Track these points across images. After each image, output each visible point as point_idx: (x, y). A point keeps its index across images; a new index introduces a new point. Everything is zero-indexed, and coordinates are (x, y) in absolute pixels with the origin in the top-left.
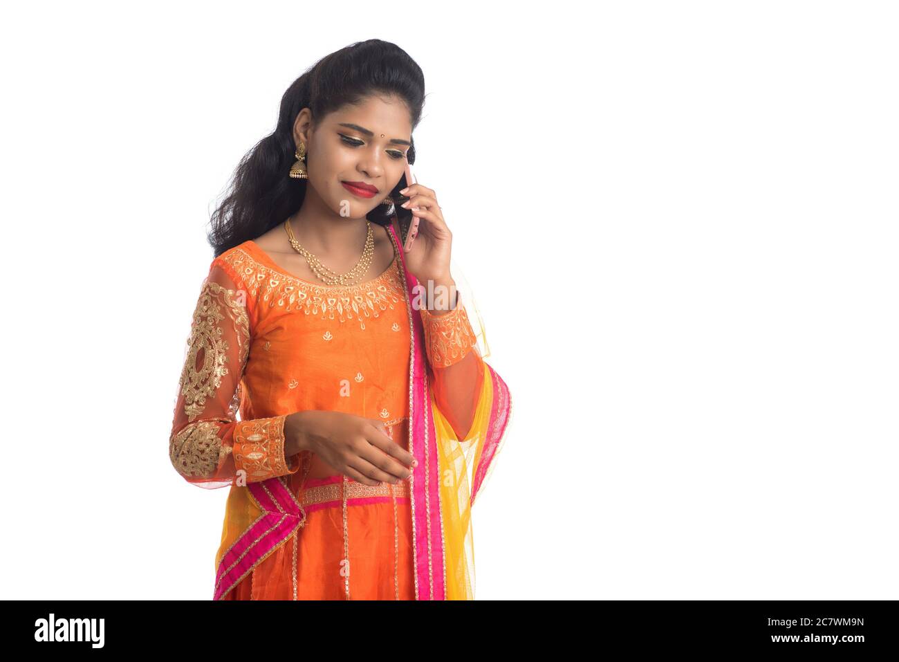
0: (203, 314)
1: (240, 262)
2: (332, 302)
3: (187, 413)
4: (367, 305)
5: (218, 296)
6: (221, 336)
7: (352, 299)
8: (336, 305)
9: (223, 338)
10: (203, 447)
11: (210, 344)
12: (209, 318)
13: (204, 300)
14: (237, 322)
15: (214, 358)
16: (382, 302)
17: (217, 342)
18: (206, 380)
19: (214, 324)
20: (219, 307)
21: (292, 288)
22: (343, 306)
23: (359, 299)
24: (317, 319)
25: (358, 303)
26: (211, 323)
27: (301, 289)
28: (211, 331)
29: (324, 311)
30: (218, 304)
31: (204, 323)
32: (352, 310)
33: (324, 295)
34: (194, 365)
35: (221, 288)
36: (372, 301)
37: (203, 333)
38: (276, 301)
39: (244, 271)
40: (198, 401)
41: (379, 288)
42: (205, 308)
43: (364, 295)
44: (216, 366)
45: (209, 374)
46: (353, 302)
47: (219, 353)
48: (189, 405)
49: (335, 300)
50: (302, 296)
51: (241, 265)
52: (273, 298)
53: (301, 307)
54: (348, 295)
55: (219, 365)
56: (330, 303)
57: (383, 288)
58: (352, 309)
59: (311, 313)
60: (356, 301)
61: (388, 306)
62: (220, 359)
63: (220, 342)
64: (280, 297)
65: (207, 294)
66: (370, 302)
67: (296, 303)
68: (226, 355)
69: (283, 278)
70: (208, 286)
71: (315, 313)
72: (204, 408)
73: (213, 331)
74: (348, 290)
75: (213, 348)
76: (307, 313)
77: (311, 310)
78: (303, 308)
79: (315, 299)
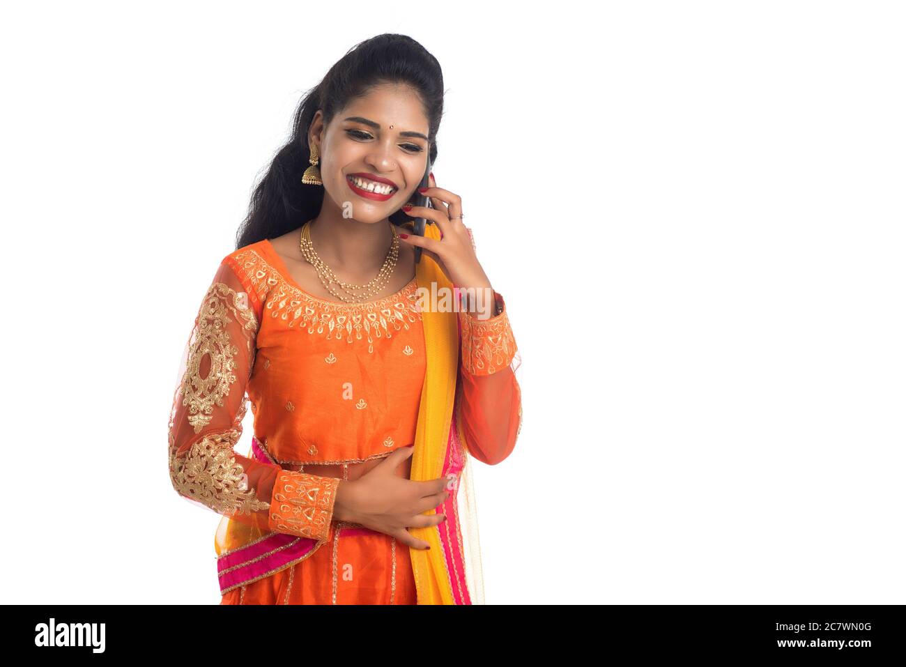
0: (210, 317)
1: (252, 264)
2: (341, 319)
3: (192, 424)
4: (380, 324)
5: (226, 298)
6: (229, 341)
7: (364, 317)
8: (345, 324)
9: (232, 342)
10: (221, 485)
11: (218, 348)
12: (216, 321)
13: (211, 301)
14: (246, 327)
15: (222, 364)
16: (398, 321)
17: (224, 347)
18: (214, 387)
19: (221, 327)
20: (226, 310)
21: (299, 303)
22: (353, 324)
23: (372, 317)
24: (321, 339)
25: (370, 322)
26: (217, 327)
27: (309, 305)
28: (218, 335)
29: (331, 330)
30: (226, 307)
31: (210, 326)
32: (363, 330)
33: (333, 312)
34: (197, 371)
35: (230, 290)
36: (386, 320)
37: (209, 338)
38: (280, 313)
39: (255, 275)
40: (204, 410)
41: (396, 305)
42: (212, 310)
43: (379, 313)
44: (224, 372)
45: (217, 381)
46: (366, 320)
47: (228, 358)
48: (193, 415)
49: (345, 318)
50: (309, 311)
51: (253, 267)
52: (277, 308)
53: (305, 325)
54: (361, 312)
55: (227, 371)
56: (339, 321)
57: (400, 306)
58: (363, 327)
59: (316, 331)
60: (369, 320)
61: (403, 326)
62: (228, 365)
63: (228, 347)
64: (284, 310)
65: (215, 296)
66: (384, 321)
67: (301, 319)
68: (234, 360)
69: (291, 290)
70: (217, 288)
71: (320, 331)
72: (211, 417)
73: (221, 335)
74: (360, 307)
75: (220, 353)
76: (310, 332)
77: (316, 328)
78: (307, 325)
79: (322, 316)
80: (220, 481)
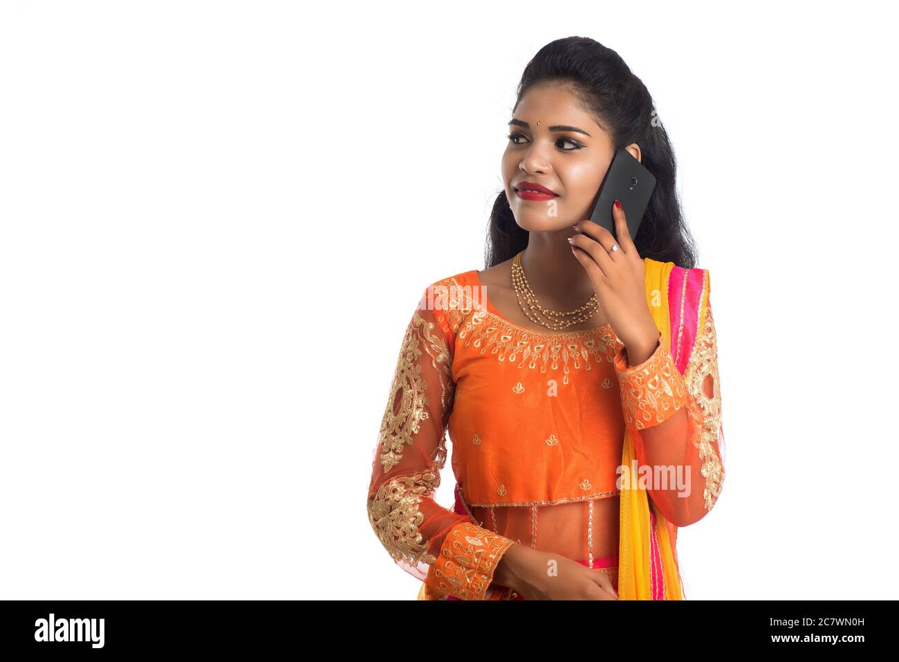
0: (405, 350)
3: (383, 463)
5: (418, 329)
6: (419, 374)
9: (422, 376)
11: (409, 383)
12: (409, 354)
14: (437, 359)
15: (412, 399)
17: (416, 380)
18: (403, 424)
19: (413, 360)
20: (418, 342)
21: (495, 329)
23: (573, 347)
24: (511, 367)
25: (569, 353)
26: (410, 360)
27: (506, 331)
30: (417, 338)
31: (405, 360)
32: (560, 360)
34: (392, 407)
35: (422, 320)
37: (401, 372)
38: (472, 341)
40: (395, 449)
43: (580, 344)
44: (415, 407)
45: (407, 417)
46: (565, 350)
47: (419, 393)
48: (385, 453)
49: (542, 346)
50: (505, 338)
52: (471, 337)
55: (418, 407)
58: (561, 358)
59: (507, 359)
60: (568, 350)
61: (605, 358)
62: (419, 401)
63: (419, 381)
64: (478, 337)
66: (585, 352)
67: (494, 345)
68: (426, 397)
69: (490, 317)
71: (512, 359)
72: (401, 456)
73: (412, 368)
74: (561, 337)
75: (411, 388)
76: (501, 359)
77: (507, 356)
78: (498, 352)
79: (518, 344)
80: (398, 528)
